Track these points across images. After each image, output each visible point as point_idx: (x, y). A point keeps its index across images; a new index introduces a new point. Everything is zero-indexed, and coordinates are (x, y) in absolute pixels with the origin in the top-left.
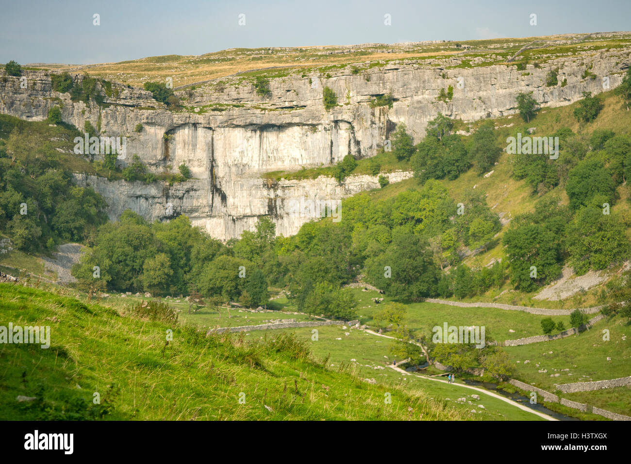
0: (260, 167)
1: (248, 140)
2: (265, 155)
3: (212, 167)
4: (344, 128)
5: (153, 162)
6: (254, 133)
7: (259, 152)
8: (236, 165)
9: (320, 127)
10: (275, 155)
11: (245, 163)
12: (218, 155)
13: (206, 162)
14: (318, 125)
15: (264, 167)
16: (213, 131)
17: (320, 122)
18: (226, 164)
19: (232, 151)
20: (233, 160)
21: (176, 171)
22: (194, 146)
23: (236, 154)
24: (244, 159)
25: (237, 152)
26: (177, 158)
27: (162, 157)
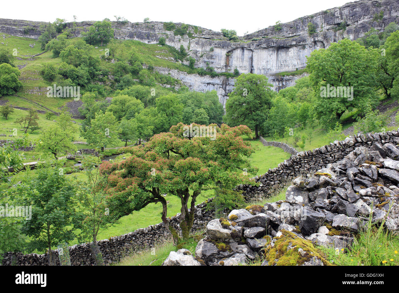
0: (277, 70)
1: (270, 56)
2: (279, 64)
3: (252, 70)
4: (320, 45)
5: (219, 67)
6: (273, 53)
7: (276, 62)
8: (264, 69)
9: (307, 46)
10: (285, 63)
11: (269, 68)
12: (254, 64)
13: (248, 68)
14: (306, 44)
15: (279, 70)
16: (253, 51)
17: (307, 43)
18: (259, 69)
19: (262, 62)
20: (262, 66)
21: (232, 71)
22: (243, 59)
23: (264, 63)
24: (268, 66)
25: (264, 62)
26: (233, 66)
27: (225, 65)
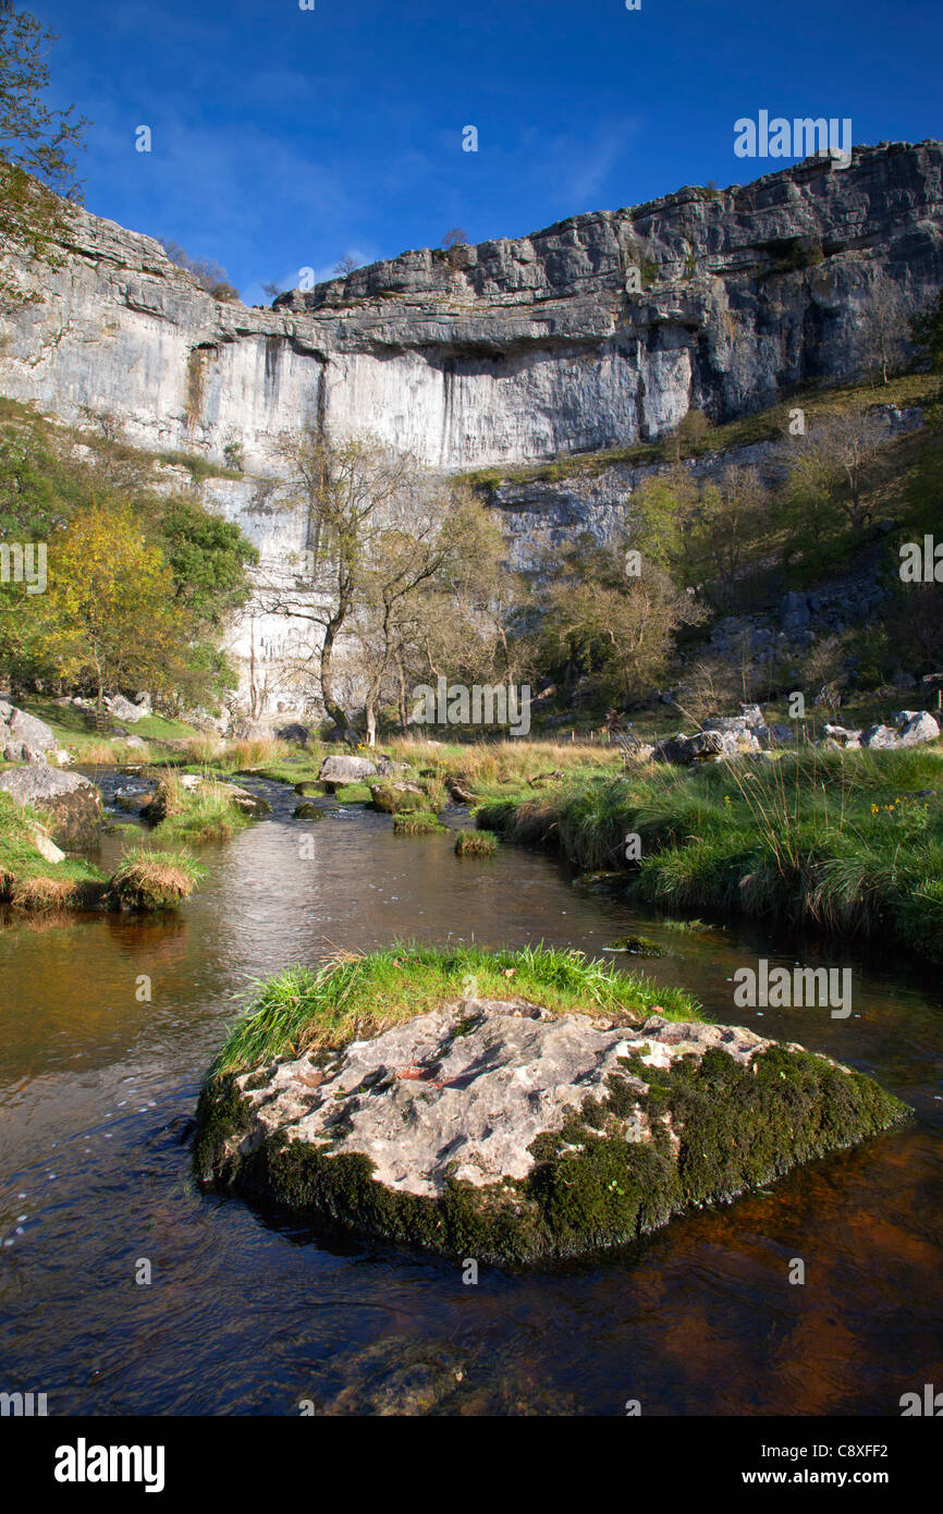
0: (445, 463)
1: (414, 390)
2: (457, 433)
3: (320, 453)
5: (148, 416)
6: (429, 376)
7: (440, 425)
8: (382, 452)
10: (485, 432)
11: (406, 448)
12: (334, 422)
13: (301, 441)
15: (454, 465)
16: (326, 361)
19: (371, 416)
21: (216, 453)
22: (271, 397)
23: (384, 424)
24: (403, 438)
25: (385, 418)
26: (222, 424)
27: (179, 411)
